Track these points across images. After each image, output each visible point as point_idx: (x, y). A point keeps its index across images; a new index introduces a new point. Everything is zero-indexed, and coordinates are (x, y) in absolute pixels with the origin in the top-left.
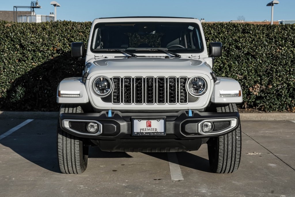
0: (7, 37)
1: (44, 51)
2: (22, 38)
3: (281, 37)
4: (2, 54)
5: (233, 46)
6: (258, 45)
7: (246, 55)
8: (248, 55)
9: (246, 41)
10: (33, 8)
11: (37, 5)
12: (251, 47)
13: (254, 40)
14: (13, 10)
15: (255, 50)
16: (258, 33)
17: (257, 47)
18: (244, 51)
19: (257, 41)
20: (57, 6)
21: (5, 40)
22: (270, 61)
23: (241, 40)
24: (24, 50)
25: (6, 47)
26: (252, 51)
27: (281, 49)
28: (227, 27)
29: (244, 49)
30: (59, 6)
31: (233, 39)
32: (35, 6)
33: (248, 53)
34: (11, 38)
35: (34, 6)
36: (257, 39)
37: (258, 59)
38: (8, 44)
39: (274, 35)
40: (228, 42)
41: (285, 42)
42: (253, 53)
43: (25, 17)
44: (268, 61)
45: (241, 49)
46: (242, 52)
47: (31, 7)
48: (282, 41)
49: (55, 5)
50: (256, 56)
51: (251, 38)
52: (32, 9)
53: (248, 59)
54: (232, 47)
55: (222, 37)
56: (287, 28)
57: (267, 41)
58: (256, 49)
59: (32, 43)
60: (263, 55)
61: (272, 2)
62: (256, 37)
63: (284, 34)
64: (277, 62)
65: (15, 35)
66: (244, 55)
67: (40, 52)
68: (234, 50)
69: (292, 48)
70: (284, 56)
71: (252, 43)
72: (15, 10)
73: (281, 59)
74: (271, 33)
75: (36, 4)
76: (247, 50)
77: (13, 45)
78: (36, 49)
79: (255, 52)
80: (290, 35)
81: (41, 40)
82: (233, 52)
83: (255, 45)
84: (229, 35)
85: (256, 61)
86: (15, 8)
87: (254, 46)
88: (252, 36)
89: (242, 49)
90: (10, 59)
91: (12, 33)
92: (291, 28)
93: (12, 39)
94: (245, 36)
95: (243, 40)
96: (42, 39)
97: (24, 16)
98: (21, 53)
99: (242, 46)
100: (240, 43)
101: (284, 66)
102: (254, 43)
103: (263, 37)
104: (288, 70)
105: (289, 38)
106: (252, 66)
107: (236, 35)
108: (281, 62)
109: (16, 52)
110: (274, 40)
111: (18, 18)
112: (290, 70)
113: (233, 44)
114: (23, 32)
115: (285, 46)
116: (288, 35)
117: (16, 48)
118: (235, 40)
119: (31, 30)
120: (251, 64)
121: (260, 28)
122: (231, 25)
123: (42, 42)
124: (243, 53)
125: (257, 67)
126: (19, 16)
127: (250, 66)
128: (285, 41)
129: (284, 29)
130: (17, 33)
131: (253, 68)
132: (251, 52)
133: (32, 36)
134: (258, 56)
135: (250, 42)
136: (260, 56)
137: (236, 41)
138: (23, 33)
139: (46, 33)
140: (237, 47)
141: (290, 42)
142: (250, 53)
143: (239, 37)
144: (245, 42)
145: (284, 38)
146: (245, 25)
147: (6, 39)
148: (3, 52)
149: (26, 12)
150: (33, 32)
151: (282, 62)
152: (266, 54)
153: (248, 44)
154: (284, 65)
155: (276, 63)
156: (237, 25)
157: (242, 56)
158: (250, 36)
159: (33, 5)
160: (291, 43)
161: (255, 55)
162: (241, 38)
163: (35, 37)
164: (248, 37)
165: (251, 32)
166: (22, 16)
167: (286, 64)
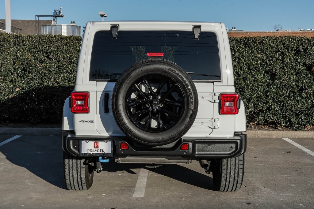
10: (56, 17)
11: (60, 14)
14: (35, 20)
20: (105, 16)
32: (58, 15)
35: (57, 15)
43: (50, 27)
47: (54, 16)
72: (37, 19)
75: (59, 12)
86: (37, 17)
97: (48, 25)
111: (42, 28)
126: (43, 26)
166: (46, 26)
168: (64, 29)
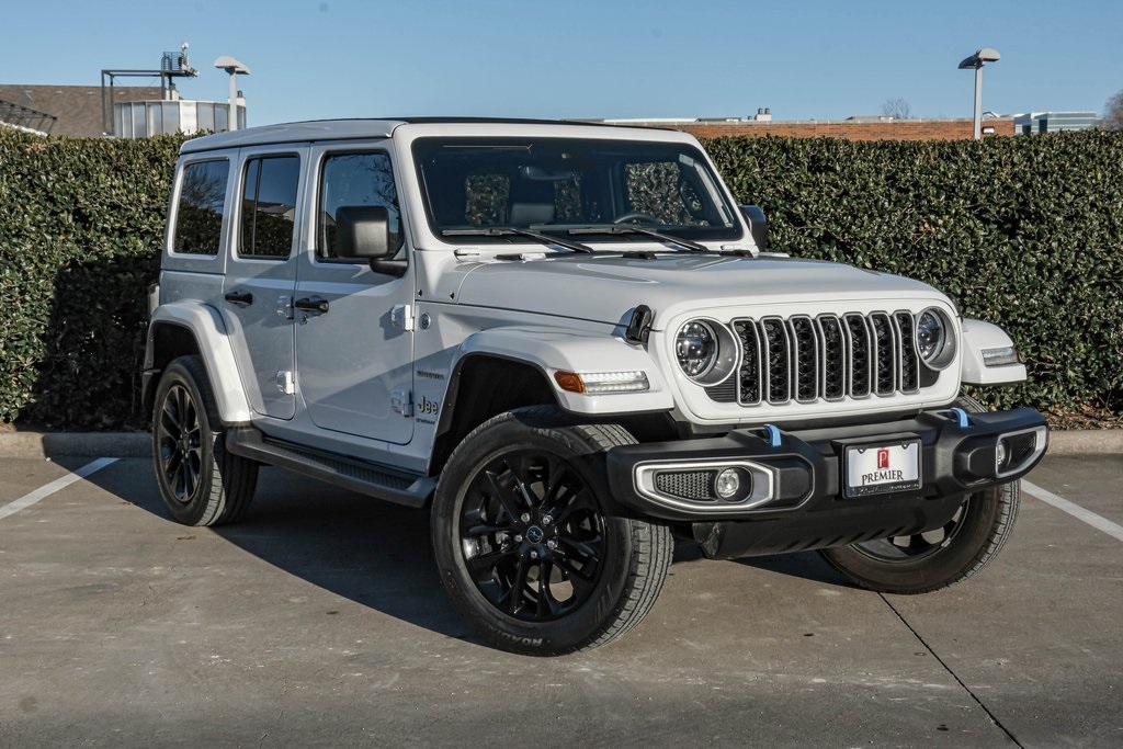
0: (32, 187)
1: (154, 234)
2: (81, 191)
3: (934, 184)
4: (15, 245)
5: (778, 214)
6: (858, 211)
7: (819, 245)
8: (828, 243)
9: (820, 197)
10: (170, 75)
11: (184, 67)
12: (835, 216)
13: (846, 193)
14: (100, 85)
15: (850, 228)
16: (860, 172)
17: (855, 217)
18: (812, 230)
19: (855, 198)
20: (238, 73)
21: (27, 197)
22: (896, 261)
23: (804, 193)
24: (88, 230)
25: (28, 220)
26: (839, 229)
27: (935, 224)
28: (759, 151)
29: (813, 223)
30: (243, 73)
31: (778, 191)
32: (175, 68)
33: (826, 239)
34: (45, 190)
35: (174, 70)
36: (856, 189)
37: (860, 258)
38: (37, 212)
39: (912, 177)
40: (763, 200)
41: (946, 199)
42: (843, 236)
43: (142, 108)
44: (893, 263)
45: (804, 223)
46: (806, 234)
47: (163, 74)
48: (938, 196)
49: (231, 70)
50: (851, 246)
51: (836, 186)
52: (166, 78)
54: (774, 216)
55: (741, 185)
56: (955, 153)
57: (888, 196)
58: (851, 224)
59: (114, 207)
60: (875, 243)
61: (978, 54)
62: (854, 183)
63: (945, 174)
64: (923, 264)
65: (58, 181)
66: (813, 242)
67: (142, 238)
68: (780, 226)
69: (969, 219)
70: (945, 244)
71: (840, 203)
72: (107, 84)
73: (935, 255)
74: (903, 171)
75: (181, 61)
76: (823, 228)
77: (53, 213)
78: (129, 225)
79: (849, 233)
80: (964, 177)
81: (144, 197)
82: (777, 233)
83: (851, 212)
84: (766, 178)
86: (107, 77)
87: (845, 214)
88: (841, 180)
89: (808, 222)
90: (41, 260)
91: (47, 174)
92: (971, 155)
93: (48, 193)
94: (817, 179)
95: (810, 194)
96: (148, 192)
97: (137, 104)
98: (77, 242)
99: (806, 212)
100: (801, 203)
101: (946, 280)
102: (845, 202)
103: (877, 184)
104: (959, 291)
105: (961, 188)
107: (786, 177)
108: (934, 266)
109: (62, 237)
110: (911, 194)
111: (116, 112)
112: (964, 291)
113: (777, 209)
114: (85, 170)
115: (948, 213)
116: (959, 177)
117: (60, 223)
118: (785, 193)
119: (110, 164)
121: (866, 155)
122: (773, 143)
123: (148, 204)
124: (810, 235)
126: (121, 105)
128: (948, 198)
129: (949, 158)
130: (66, 175)
132: (837, 233)
133: (116, 182)
134: (860, 247)
135: (833, 201)
136: (865, 247)
137: (788, 196)
138: (85, 174)
139: (161, 174)
140: (792, 219)
141: (966, 199)
142: (834, 238)
144: (817, 202)
145: (946, 185)
146: (821, 145)
147: (30, 195)
148: (18, 235)
149: (146, 91)
150: (117, 169)
151: (937, 266)
152: (886, 240)
153: (827, 206)
154: (946, 275)
155: (919, 269)
156: (793, 143)
157: (806, 248)
158: (833, 180)
159: (171, 67)
160: (969, 202)
161: (848, 244)
162: (805, 186)
163: (125, 187)
164: (826, 183)
165: (838, 168)
166: (130, 104)
167: (951, 273)
168: (187, 115)
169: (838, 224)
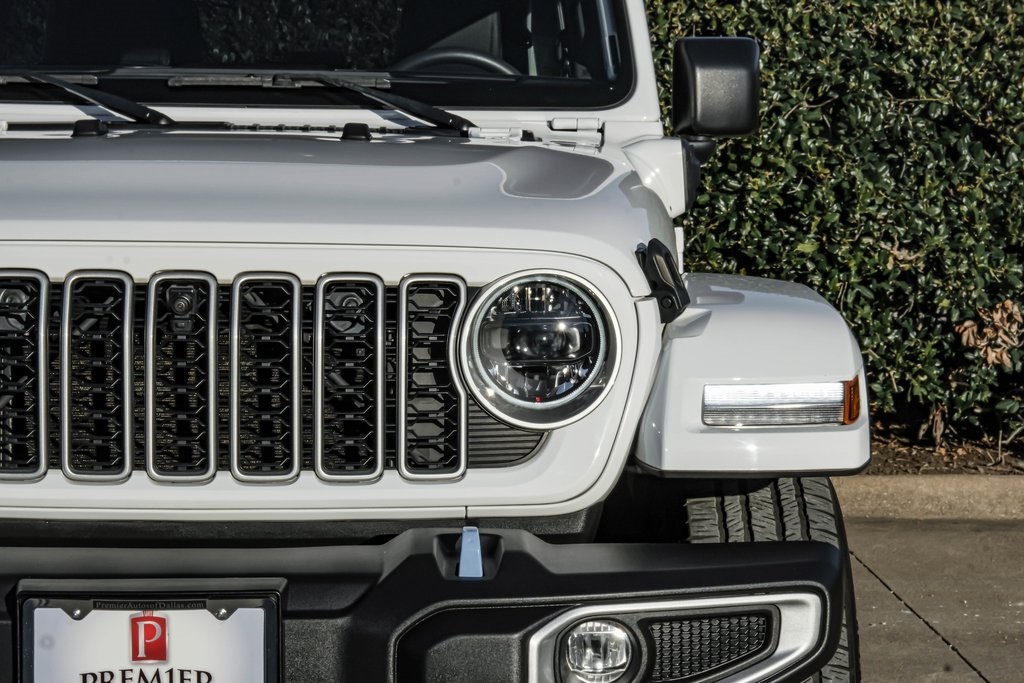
5: (866, 75)
6: (1011, 71)
7: (940, 131)
8: (954, 128)
9: (942, 45)
12: (970, 80)
13: (989, 38)
15: (996, 101)
17: (1005, 83)
18: (928, 104)
19: (1006, 47)
23: (913, 38)
26: (976, 104)
29: (929, 94)
31: (866, 35)
33: (953, 121)
36: (1007, 33)
37: (1014, 156)
40: (839, 50)
42: (984, 117)
45: (913, 93)
46: (916, 111)
50: (998, 135)
53: (954, 154)
54: (859, 78)
55: (800, 21)
58: (999, 95)
62: (1003, 21)
66: (929, 128)
68: (869, 97)
71: (977, 57)
76: (947, 101)
79: (995, 111)
82: (864, 109)
83: (996, 71)
84: (844, 10)
85: (1003, 164)
87: (987, 77)
88: (981, 14)
89: (921, 90)
94: (937, 13)
95: (923, 40)
99: (916, 72)
100: (908, 55)
102: (987, 55)
106: (979, 194)
107: (882, 9)
113: (864, 66)
118: (878, 38)
120: (971, 181)
124: (924, 114)
125: (1008, 200)
127: (967, 194)
131: (981, 204)
132: (973, 111)
134: (1014, 137)
135: (965, 53)
137: (883, 44)
140: (891, 84)
142: (966, 119)
143: (902, 23)
144: (936, 54)
153: (954, 61)
157: (917, 137)
158: (966, 15)
161: (992, 130)
162: (915, 25)
164: (953, 20)
169: (974, 95)
